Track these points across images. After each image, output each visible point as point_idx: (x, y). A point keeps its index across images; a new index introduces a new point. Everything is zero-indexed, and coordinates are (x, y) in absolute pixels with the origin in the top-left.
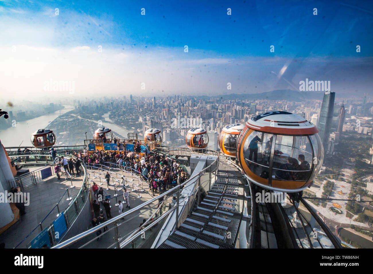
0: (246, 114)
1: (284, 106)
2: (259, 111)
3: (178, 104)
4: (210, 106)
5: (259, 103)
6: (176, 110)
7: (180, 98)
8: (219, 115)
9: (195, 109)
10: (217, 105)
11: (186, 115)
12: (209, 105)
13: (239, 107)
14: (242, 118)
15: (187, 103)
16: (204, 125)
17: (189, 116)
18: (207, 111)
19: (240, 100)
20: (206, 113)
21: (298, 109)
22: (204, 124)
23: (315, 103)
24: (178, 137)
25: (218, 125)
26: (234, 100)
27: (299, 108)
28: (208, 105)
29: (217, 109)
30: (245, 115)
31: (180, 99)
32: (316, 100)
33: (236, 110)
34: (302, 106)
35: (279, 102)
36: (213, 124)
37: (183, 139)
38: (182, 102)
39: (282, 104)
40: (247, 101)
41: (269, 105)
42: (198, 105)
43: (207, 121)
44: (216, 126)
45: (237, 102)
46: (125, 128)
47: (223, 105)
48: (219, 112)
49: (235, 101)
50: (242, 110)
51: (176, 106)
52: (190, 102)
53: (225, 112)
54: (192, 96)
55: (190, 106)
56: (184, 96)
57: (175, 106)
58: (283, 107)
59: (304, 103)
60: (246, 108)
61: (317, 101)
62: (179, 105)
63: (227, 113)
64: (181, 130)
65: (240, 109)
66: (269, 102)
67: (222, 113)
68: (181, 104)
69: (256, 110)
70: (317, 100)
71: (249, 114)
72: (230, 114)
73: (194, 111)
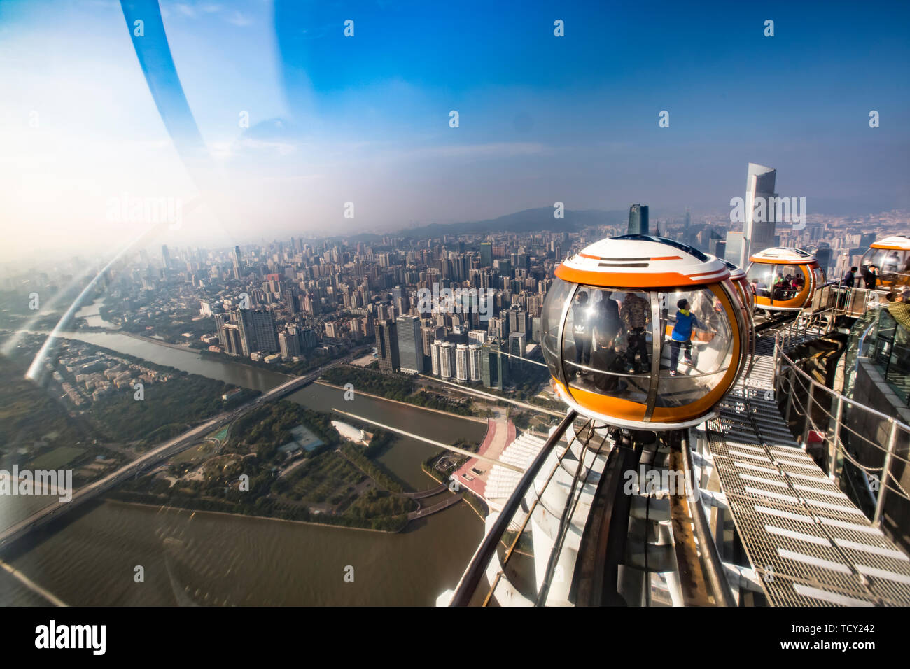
0: (473, 267)
1: (547, 244)
2: (498, 257)
3: (303, 259)
4: (386, 257)
5: (496, 240)
6: (301, 275)
7: (305, 245)
8: (411, 276)
9: (348, 269)
10: (403, 253)
11: (329, 285)
12: (384, 255)
13: (453, 253)
14: (466, 277)
15: (326, 254)
16: (381, 305)
17: (338, 288)
18: (380, 270)
19: (451, 238)
20: (378, 275)
21: (575, 247)
22: (379, 302)
23: (604, 231)
24: (319, 343)
25: (414, 299)
26: (439, 239)
27: (576, 245)
28: (381, 256)
29: (404, 263)
30: (473, 271)
31: (307, 247)
32: (605, 225)
33: (449, 261)
34: (582, 239)
35: (537, 236)
36: (402, 300)
37: (333, 346)
38: (312, 255)
39: (542, 239)
40: (469, 239)
41: (517, 243)
42: (355, 257)
43: (384, 295)
44: (408, 302)
45: (445, 242)
46: (162, 338)
47: (416, 253)
48: (411, 270)
49: (443, 241)
50: (464, 260)
51: (299, 265)
52: (335, 252)
53: (425, 269)
54: (334, 236)
55: (334, 262)
56: (315, 238)
57: (297, 266)
58: (545, 246)
59: (584, 234)
60: (471, 253)
61: (606, 227)
62: (305, 262)
63: (429, 271)
64: (326, 324)
65: (459, 258)
66: (515, 238)
67: (418, 270)
68: (312, 259)
69: (494, 257)
70: (607, 225)
71: (479, 267)
72: (437, 271)
73: (348, 274)
